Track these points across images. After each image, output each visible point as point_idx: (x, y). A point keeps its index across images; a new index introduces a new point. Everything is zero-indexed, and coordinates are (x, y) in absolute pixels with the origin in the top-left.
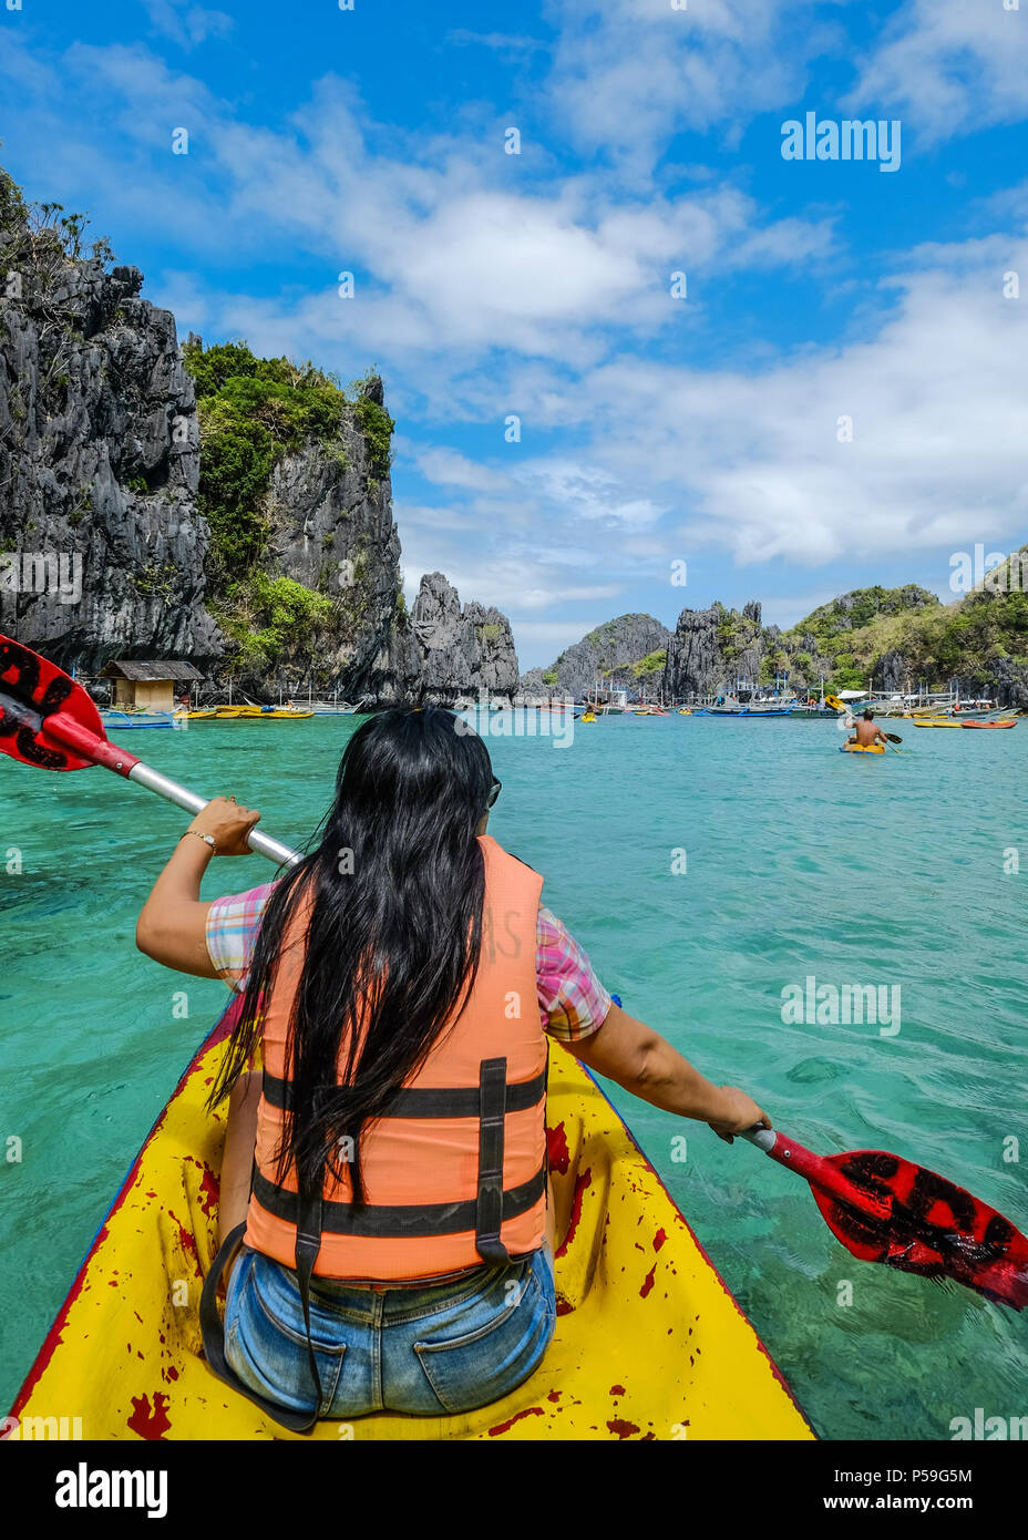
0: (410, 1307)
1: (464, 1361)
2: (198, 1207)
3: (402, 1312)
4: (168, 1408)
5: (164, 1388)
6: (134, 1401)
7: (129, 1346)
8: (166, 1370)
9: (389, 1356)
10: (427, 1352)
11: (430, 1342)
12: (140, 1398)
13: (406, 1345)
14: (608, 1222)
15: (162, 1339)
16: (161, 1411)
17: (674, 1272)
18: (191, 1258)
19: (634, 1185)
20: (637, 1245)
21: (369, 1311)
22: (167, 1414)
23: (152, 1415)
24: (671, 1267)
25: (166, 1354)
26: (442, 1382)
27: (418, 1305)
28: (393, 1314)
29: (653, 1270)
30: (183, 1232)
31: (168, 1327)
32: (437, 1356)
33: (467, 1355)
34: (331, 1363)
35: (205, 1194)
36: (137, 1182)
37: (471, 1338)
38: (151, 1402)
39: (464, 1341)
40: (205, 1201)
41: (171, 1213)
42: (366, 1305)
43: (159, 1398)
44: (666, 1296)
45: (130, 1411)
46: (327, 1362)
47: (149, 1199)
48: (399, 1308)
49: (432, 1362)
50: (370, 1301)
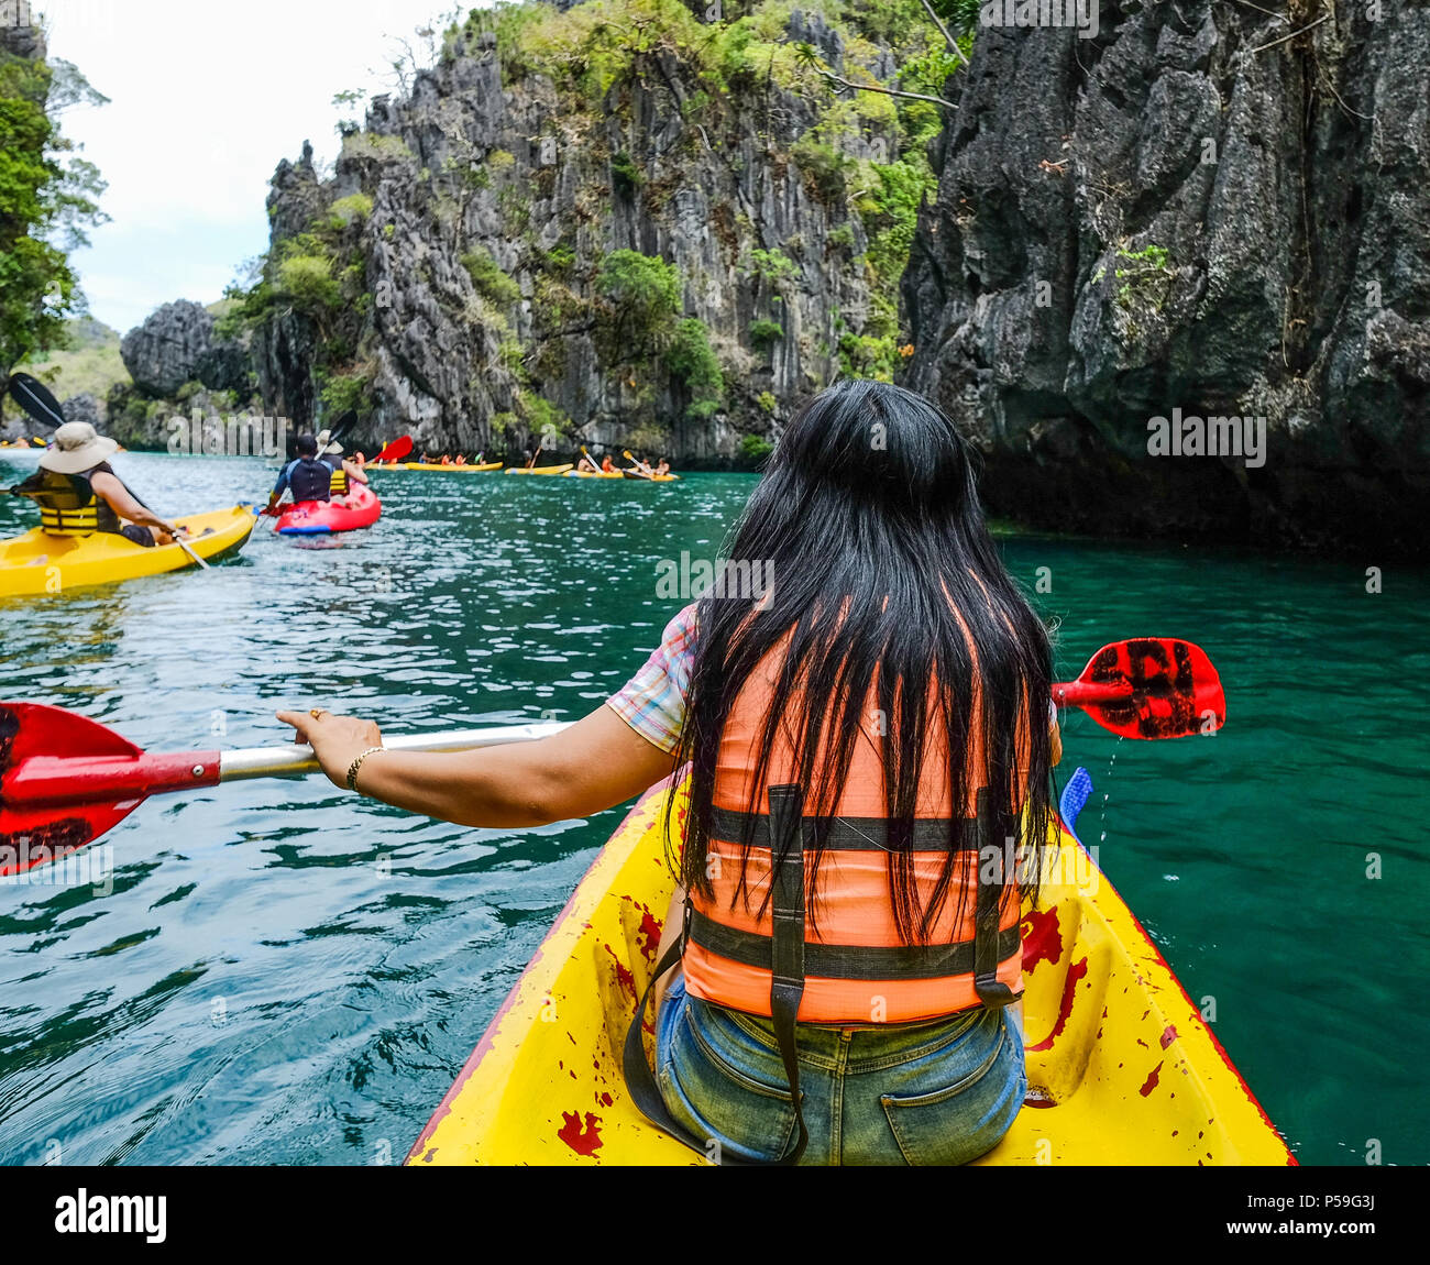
0: (877, 1054)
1: (936, 1119)
2: (637, 949)
3: (870, 1059)
4: (600, 1130)
5: (597, 1110)
6: (565, 1115)
7: (561, 1063)
8: (600, 1095)
9: (852, 1108)
10: (895, 1107)
11: (898, 1095)
12: (572, 1114)
13: (872, 1097)
14: (1105, 1015)
15: (597, 1065)
16: (593, 1131)
17: (1185, 1072)
18: (628, 994)
19: (1141, 978)
20: (1139, 1041)
21: (832, 1056)
22: (599, 1134)
23: (583, 1131)
24: (1181, 1067)
25: (599, 1079)
26: (910, 1141)
27: (887, 1051)
28: (858, 1061)
29: (1159, 1068)
30: (619, 967)
31: (603, 1054)
32: (906, 1112)
33: (941, 1113)
34: (786, 1111)
35: (644, 937)
36: (572, 912)
37: (945, 1094)
38: (583, 1120)
39: (937, 1097)
40: (644, 943)
41: (607, 947)
42: (828, 1050)
43: (591, 1118)
44: (1173, 1096)
45: (562, 1124)
46: (781, 1109)
47: (584, 929)
48: (866, 1054)
49: (900, 1117)
50: (833, 1047)
